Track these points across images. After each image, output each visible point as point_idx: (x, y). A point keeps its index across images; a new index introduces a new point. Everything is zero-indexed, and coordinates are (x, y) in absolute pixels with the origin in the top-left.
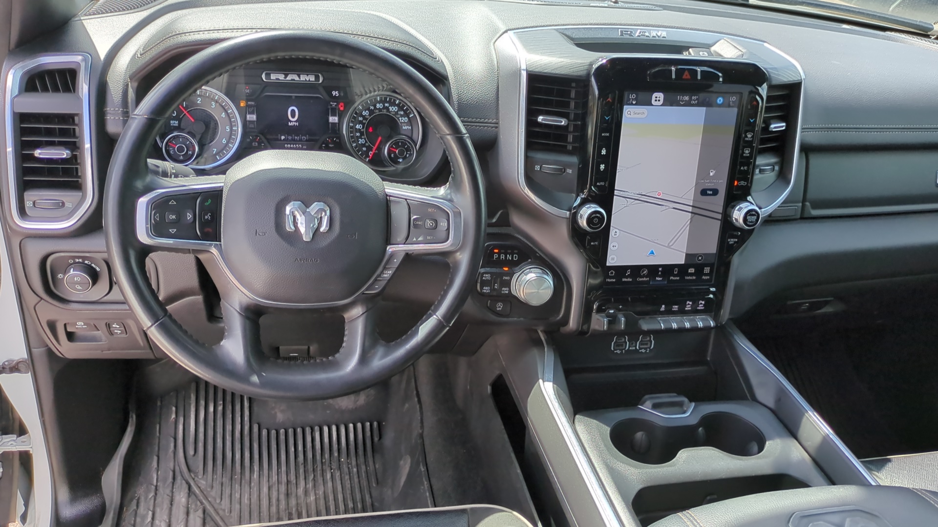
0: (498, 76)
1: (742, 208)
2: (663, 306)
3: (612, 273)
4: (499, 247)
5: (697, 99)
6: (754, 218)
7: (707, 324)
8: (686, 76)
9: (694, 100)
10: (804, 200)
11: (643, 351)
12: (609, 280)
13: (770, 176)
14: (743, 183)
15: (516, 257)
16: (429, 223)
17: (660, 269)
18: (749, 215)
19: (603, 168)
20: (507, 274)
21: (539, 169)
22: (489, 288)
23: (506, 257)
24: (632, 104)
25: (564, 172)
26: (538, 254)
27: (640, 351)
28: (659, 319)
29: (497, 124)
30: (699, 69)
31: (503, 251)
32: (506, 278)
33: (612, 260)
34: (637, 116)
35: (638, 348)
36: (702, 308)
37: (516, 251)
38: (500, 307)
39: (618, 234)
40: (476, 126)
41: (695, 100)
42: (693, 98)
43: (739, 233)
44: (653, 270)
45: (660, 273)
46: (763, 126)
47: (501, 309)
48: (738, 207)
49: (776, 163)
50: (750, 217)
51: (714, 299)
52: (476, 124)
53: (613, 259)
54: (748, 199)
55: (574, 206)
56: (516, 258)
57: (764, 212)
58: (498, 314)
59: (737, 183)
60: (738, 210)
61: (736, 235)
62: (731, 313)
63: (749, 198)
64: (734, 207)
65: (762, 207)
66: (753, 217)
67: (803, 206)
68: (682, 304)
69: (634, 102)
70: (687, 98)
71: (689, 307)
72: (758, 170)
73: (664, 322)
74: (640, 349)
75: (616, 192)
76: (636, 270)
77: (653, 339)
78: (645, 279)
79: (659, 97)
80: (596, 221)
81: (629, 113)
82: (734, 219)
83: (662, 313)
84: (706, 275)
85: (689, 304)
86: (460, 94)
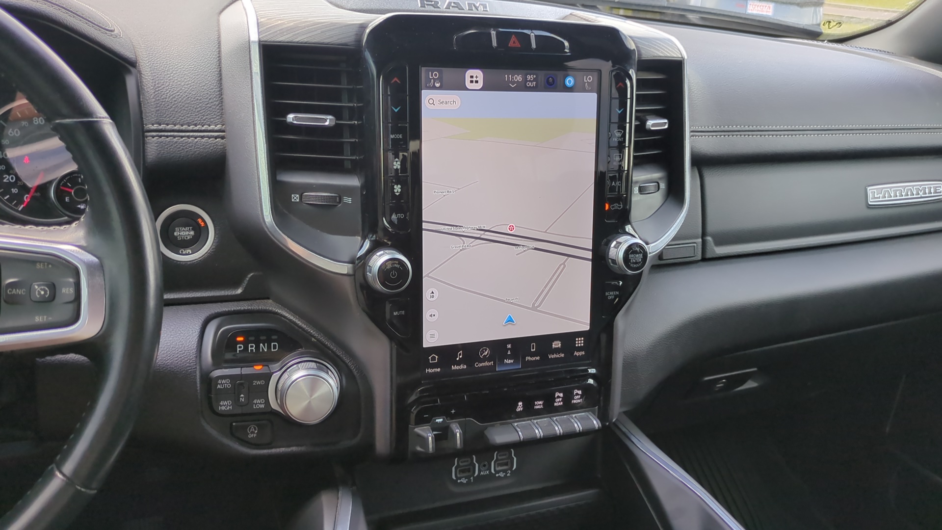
0: (219, 57)
1: (620, 243)
2: (520, 404)
3: (434, 358)
4: (245, 332)
5: (535, 80)
6: (639, 257)
7: (588, 426)
8: (514, 42)
9: (530, 81)
10: (704, 234)
11: (502, 475)
12: (430, 371)
13: (656, 199)
14: (616, 206)
15: (275, 346)
16: (39, 290)
17: (509, 346)
18: (631, 253)
19: (400, 190)
20: (258, 376)
21: (298, 200)
22: (229, 402)
23: (257, 347)
24: (434, 88)
25: (340, 202)
26: (314, 337)
27: (497, 475)
28: (516, 424)
29: (223, 131)
30: (533, 34)
31: (252, 338)
32: (259, 383)
33: (432, 338)
34: (444, 107)
35: (493, 471)
36: (579, 401)
37: (274, 337)
38: (253, 432)
39: (436, 295)
40: (188, 137)
41: (532, 82)
42: (529, 77)
43: (621, 283)
44: (498, 347)
45: (509, 353)
46: (638, 123)
47: (255, 435)
48: (614, 243)
49: (660, 179)
50: (632, 256)
51: (595, 385)
52: (188, 134)
53: (432, 336)
54: (627, 230)
55: (358, 256)
56: (275, 348)
57: (654, 248)
58: (251, 444)
59: (609, 207)
60: (615, 247)
61: (615, 285)
62: (622, 405)
63: (628, 228)
64: (608, 244)
65: (650, 241)
66: (637, 256)
67: (704, 243)
68: (549, 400)
69: (438, 85)
70: (519, 78)
71: (560, 402)
72: (637, 188)
73: (523, 428)
74: (497, 472)
75: (424, 226)
76: (471, 350)
77: (514, 456)
78: (486, 364)
79: (477, 77)
80: (394, 275)
81: (431, 101)
82: (610, 260)
83: (519, 416)
84: (579, 349)
85: (559, 397)
86: (159, 87)
